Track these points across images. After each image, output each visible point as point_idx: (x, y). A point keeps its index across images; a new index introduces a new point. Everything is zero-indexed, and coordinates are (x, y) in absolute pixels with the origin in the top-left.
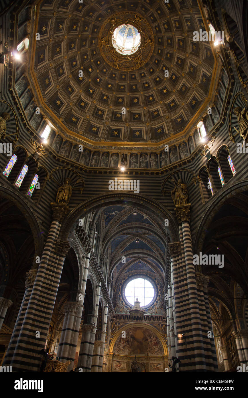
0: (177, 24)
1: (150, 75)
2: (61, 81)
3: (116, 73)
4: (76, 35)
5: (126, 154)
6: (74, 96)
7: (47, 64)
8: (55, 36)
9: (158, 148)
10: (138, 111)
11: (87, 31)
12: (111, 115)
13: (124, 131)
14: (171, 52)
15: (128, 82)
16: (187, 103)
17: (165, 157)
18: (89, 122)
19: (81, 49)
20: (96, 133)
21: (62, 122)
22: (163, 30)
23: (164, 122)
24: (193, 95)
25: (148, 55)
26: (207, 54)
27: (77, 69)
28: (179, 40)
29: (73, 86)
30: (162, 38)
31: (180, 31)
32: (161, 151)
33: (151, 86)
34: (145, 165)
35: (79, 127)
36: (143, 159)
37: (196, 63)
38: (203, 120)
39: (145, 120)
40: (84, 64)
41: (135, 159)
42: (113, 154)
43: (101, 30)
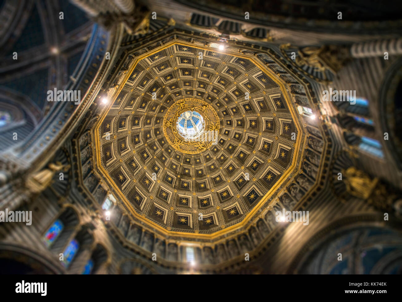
0: (205, 75)
1: (232, 126)
2: (171, 202)
3: (207, 154)
4: (152, 159)
5: (277, 204)
6: (192, 203)
7: (147, 199)
8: (136, 175)
9: (297, 169)
10: (252, 160)
11: (157, 149)
12: (234, 187)
13: (257, 187)
14: (225, 95)
15: (223, 149)
16: (276, 110)
17: (310, 168)
18: (223, 211)
19: (165, 165)
20: (237, 213)
21: (200, 233)
22: (203, 90)
23: (279, 144)
24: (271, 99)
25: (215, 117)
26: (242, 64)
27: (176, 181)
28: (219, 82)
29: (184, 196)
30: (209, 96)
31: (212, 76)
32: (301, 168)
33: (240, 132)
34: (300, 195)
35: (218, 224)
36: (293, 192)
37: (245, 79)
38: (297, 104)
39: (263, 160)
40: (178, 173)
41: (287, 200)
42: (266, 215)
43: (167, 138)
